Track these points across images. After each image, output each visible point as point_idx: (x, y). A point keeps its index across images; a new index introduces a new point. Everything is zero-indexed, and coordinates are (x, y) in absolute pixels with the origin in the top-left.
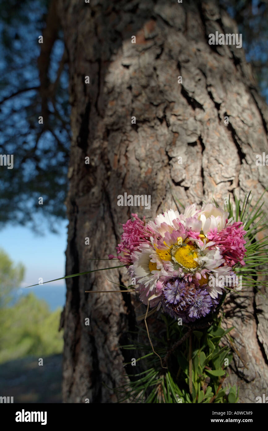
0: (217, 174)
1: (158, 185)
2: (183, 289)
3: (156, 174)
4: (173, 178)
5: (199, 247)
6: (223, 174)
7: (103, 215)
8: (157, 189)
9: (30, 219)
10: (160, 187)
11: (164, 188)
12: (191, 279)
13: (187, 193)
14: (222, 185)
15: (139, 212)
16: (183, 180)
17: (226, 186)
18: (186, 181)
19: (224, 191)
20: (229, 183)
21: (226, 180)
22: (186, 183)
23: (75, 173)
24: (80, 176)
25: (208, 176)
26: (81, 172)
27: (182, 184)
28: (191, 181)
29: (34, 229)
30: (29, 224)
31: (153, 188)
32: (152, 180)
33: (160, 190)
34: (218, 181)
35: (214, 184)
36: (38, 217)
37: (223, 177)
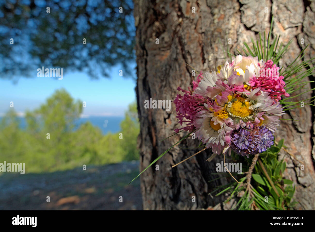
0: (285, 20)
1: (230, 29)
2: (249, 135)
3: (228, 20)
4: (245, 24)
5: (247, 96)
6: (291, 20)
7: (176, 57)
8: (229, 33)
9: (87, 65)
10: (232, 31)
11: (235, 32)
12: (252, 125)
13: (256, 37)
14: (289, 31)
15: (214, 53)
16: (254, 26)
17: (292, 31)
18: (257, 26)
19: (291, 36)
20: (295, 29)
21: (294, 25)
22: (257, 28)
23: (142, 21)
24: (147, 24)
25: (277, 22)
26: (148, 21)
27: (253, 29)
28: (261, 26)
29: (90, 74)
30: (86, 70)
31: (225, 32)
32: (225, 25)
33: (232, 34)
34: (286, 26)
35: (282, 29)
36: (92, 63)
37: (291, 23)
